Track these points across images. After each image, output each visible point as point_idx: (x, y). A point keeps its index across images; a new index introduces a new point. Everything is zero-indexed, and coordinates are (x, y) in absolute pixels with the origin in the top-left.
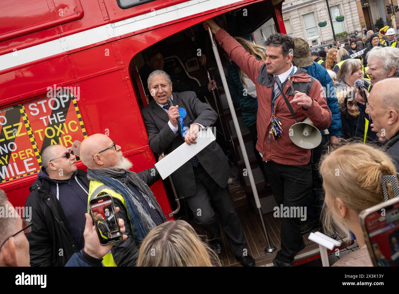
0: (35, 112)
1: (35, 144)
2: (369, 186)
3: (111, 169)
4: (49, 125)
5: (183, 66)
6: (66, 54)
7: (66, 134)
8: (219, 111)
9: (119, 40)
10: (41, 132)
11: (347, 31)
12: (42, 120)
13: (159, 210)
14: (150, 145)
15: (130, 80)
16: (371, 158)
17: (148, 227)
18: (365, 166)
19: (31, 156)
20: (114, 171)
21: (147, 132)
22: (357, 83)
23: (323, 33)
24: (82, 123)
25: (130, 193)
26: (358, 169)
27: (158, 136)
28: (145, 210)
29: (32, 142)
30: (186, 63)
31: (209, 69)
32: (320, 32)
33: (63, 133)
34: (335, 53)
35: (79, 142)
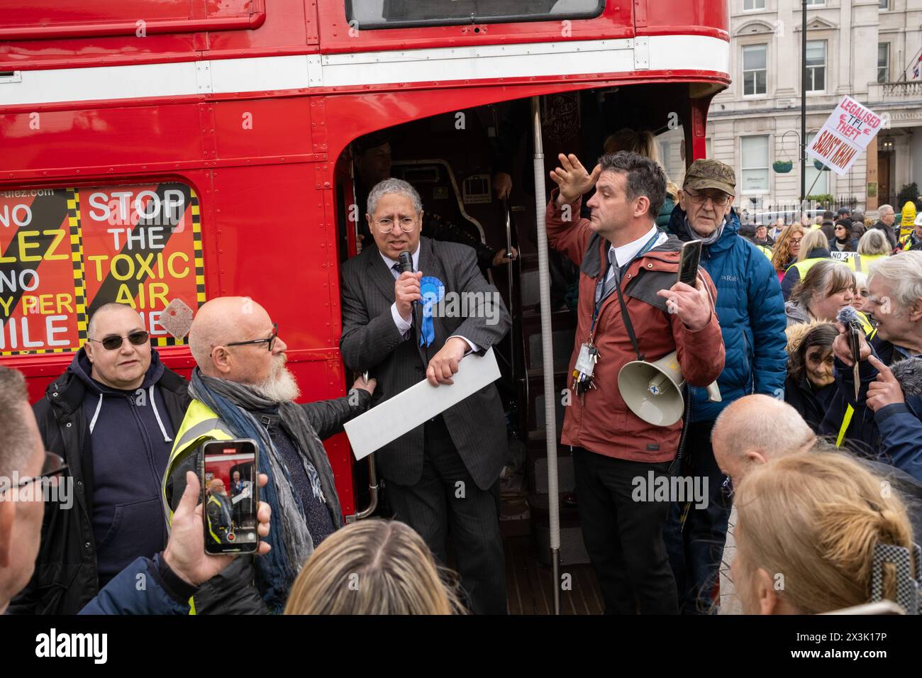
0: (100, 213)
1: (81, 286)
2: (843, 559)
3: (246, 388)
4: (124, 250)
5: (456, 187)
6: (202, 100)
7: (157, 280)
8: (513, 307)
9: (330, 97)
10: (103, 262)
11: (832, 193)
12: (112, 234)
13: (333, 507)
14: (342, 348)
15: (331, 191)
16: (861, 496)
17: (293, 543)
18: (844, 512)
19: (65, 311)
20: (251, 395)
21: (343, 318)
22: (844, 314)
23: (778, 186)
24: (199, 263)
25: (273, 454)
26: (826, 514)
27: (362, 331)
28: (297, 503)
29: (76, 280)
30: (464, 183)
31: (513, 208)
32: (773, 182)
33: (152, 276)
34: (797, 236)
35: (182, 305)
